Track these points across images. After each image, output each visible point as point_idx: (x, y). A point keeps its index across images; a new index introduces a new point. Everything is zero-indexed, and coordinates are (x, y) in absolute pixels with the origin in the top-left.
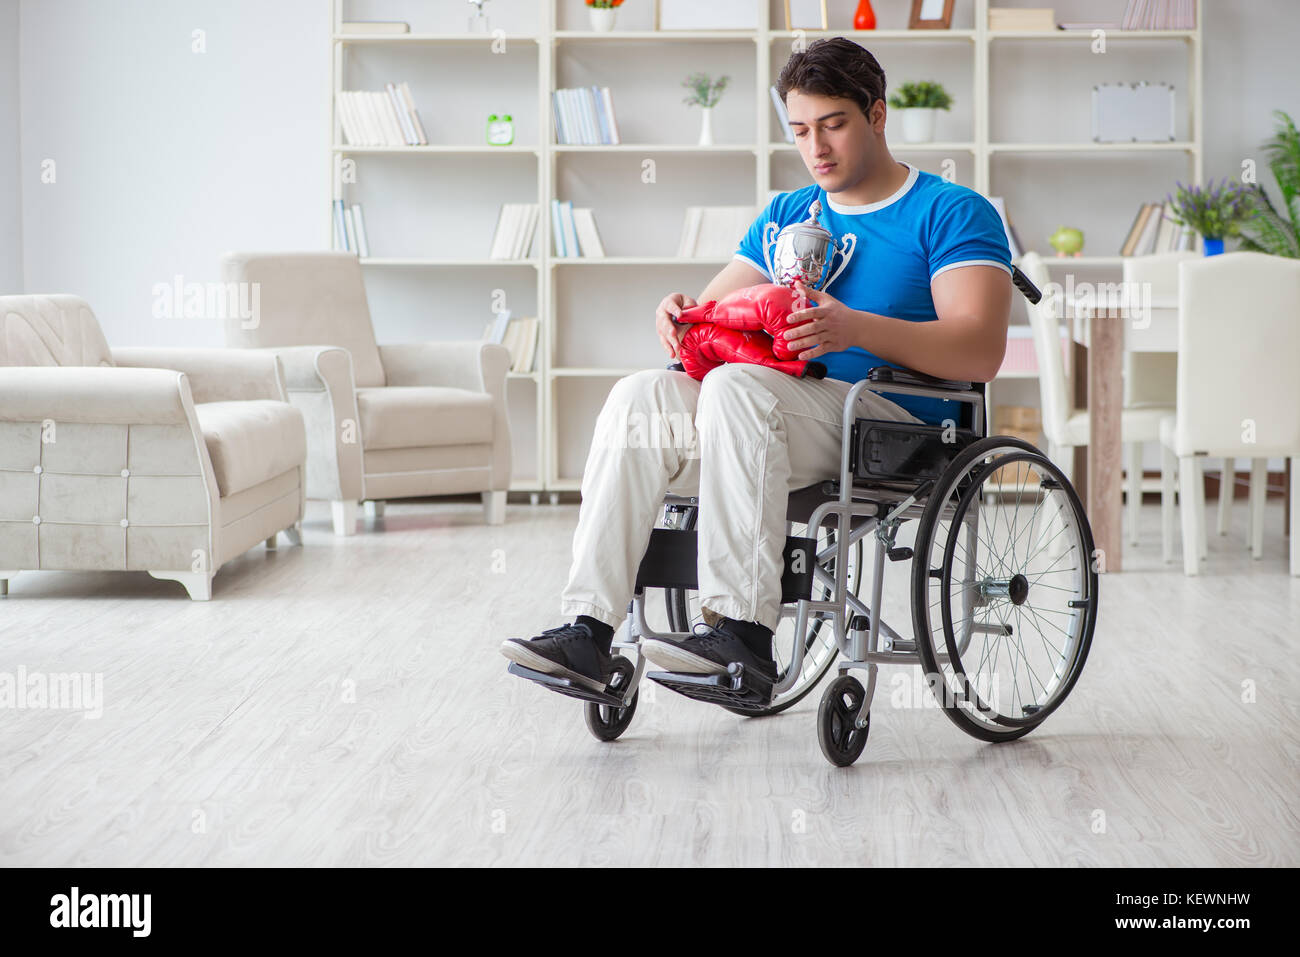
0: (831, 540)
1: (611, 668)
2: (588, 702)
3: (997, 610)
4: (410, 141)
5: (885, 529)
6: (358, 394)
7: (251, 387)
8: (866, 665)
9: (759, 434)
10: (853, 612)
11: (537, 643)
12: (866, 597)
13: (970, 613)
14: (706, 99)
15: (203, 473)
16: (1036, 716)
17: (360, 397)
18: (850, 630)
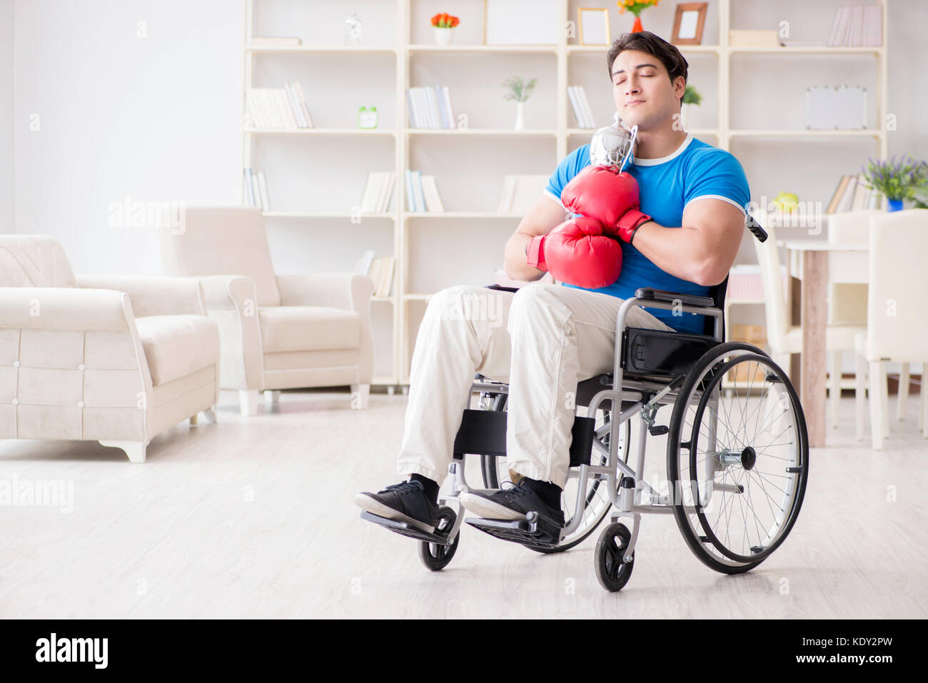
0: (607, 420)
1: (438, 515)
2: (421, 541)
3: (732, 473)
4: (301, 126)
5: (647, 411)
6: (259, 311)
7: (180, 305)
8: (632, 514)
9: (556, 337)
10: (623, 475)
11: (382, 495)
12: (633, 463)
13: (712, 476)
14: (520, 96)
15: (140, 368)
16: (760, 555)
17: (261, 314)
18: (621, 488)
